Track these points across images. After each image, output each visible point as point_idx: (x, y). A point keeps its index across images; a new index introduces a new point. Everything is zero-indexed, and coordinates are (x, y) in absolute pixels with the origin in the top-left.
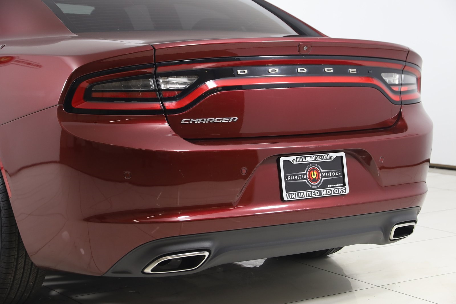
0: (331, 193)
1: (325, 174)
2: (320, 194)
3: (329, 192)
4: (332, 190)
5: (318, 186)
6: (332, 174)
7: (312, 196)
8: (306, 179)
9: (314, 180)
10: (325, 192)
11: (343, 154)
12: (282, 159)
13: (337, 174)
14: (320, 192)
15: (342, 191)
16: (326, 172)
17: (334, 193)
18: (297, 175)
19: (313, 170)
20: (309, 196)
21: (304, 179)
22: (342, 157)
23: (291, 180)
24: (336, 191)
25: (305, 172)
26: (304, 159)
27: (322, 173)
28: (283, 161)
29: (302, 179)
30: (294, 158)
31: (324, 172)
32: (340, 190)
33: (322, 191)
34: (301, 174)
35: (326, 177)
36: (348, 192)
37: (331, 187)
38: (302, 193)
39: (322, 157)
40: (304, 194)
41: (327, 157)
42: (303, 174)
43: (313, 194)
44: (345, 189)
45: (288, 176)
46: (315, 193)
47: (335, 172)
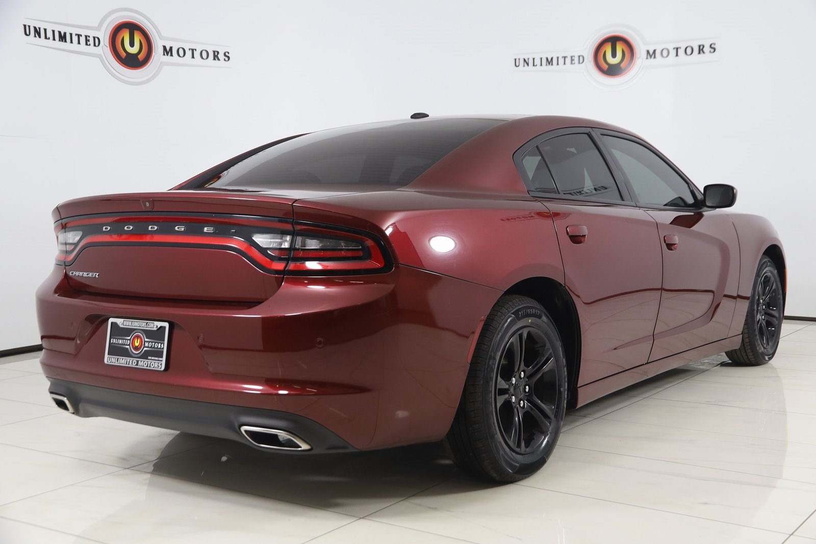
0: (147, 366)
1: (148, 344)
2: (137, 365)
3: (145, 364)
4: (149, 363)
5: (139, 355)
6: (154, 345)
7: (129, 364)
8: (129, 345)
9: (136, 348)
10: (143, 364)
11: (166, 325)
12: (111, 320)
13: (159, 346)
14: (138, 362)
15: (158, 366)
16: (149, 342)
17: (150, 367)
18: (122, 339)
19: (138, 337)
20: (126, 364)
21: (127, 345)
22: (165, 327)
23: (115, 343)
24: (152, 365)
25: (129, 338)
26: (130, 323)
27: (145, 342)
28: (112, 323)
29: (125, 345)
30: (122, 320)
31: (147, 342)
32: (156, 365)
33: (140, 362)
34: (126, 339)
35: (148, 347)
36: (163, 368)
37: (151, 359)
38: (121, 360)
39: (147, 324)
40: (123, 361)
41: (152, 325)
42: (128, 340)
43: (131, 362)
44: (161, 365)
45: (114, 338)
46: (133, 361)
47: (152, 342)
